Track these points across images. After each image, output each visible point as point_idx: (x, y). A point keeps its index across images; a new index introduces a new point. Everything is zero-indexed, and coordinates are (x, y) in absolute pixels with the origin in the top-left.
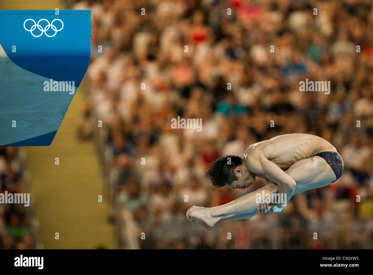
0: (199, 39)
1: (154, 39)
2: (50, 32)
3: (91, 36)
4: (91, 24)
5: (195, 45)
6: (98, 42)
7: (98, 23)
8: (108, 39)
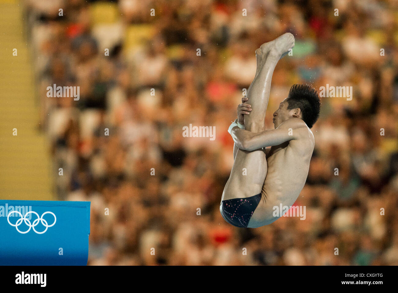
0: (221, 240)
1: (166, 239)
2: (40, 227)
3: (89, 234)
4: (89, 219)
5: (216, 247)
6: (97, 241)
7: (98, 218)
8: (110, 238)
